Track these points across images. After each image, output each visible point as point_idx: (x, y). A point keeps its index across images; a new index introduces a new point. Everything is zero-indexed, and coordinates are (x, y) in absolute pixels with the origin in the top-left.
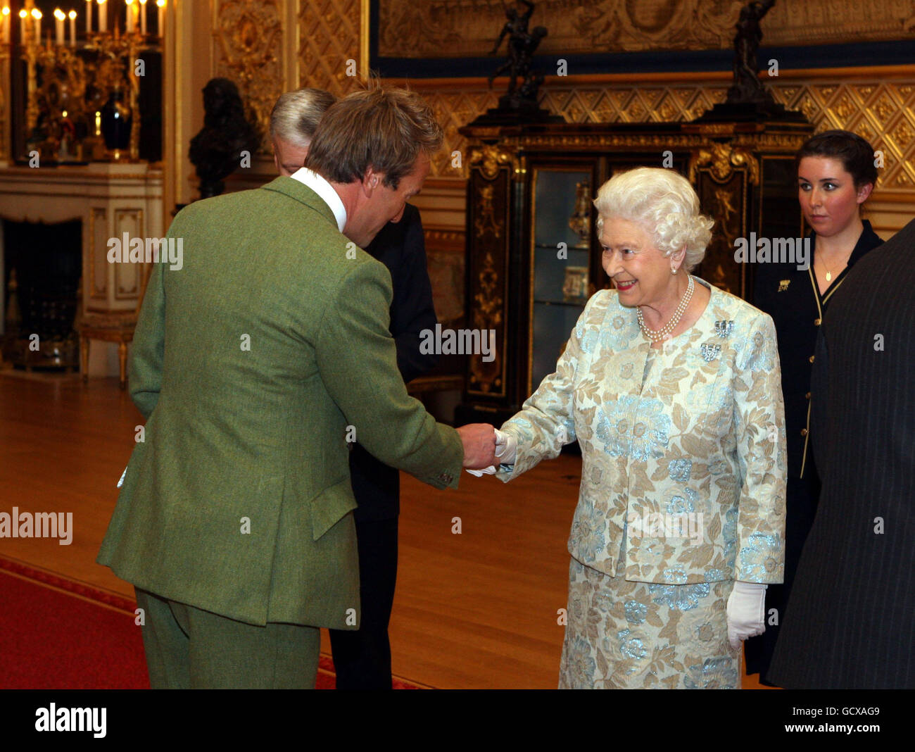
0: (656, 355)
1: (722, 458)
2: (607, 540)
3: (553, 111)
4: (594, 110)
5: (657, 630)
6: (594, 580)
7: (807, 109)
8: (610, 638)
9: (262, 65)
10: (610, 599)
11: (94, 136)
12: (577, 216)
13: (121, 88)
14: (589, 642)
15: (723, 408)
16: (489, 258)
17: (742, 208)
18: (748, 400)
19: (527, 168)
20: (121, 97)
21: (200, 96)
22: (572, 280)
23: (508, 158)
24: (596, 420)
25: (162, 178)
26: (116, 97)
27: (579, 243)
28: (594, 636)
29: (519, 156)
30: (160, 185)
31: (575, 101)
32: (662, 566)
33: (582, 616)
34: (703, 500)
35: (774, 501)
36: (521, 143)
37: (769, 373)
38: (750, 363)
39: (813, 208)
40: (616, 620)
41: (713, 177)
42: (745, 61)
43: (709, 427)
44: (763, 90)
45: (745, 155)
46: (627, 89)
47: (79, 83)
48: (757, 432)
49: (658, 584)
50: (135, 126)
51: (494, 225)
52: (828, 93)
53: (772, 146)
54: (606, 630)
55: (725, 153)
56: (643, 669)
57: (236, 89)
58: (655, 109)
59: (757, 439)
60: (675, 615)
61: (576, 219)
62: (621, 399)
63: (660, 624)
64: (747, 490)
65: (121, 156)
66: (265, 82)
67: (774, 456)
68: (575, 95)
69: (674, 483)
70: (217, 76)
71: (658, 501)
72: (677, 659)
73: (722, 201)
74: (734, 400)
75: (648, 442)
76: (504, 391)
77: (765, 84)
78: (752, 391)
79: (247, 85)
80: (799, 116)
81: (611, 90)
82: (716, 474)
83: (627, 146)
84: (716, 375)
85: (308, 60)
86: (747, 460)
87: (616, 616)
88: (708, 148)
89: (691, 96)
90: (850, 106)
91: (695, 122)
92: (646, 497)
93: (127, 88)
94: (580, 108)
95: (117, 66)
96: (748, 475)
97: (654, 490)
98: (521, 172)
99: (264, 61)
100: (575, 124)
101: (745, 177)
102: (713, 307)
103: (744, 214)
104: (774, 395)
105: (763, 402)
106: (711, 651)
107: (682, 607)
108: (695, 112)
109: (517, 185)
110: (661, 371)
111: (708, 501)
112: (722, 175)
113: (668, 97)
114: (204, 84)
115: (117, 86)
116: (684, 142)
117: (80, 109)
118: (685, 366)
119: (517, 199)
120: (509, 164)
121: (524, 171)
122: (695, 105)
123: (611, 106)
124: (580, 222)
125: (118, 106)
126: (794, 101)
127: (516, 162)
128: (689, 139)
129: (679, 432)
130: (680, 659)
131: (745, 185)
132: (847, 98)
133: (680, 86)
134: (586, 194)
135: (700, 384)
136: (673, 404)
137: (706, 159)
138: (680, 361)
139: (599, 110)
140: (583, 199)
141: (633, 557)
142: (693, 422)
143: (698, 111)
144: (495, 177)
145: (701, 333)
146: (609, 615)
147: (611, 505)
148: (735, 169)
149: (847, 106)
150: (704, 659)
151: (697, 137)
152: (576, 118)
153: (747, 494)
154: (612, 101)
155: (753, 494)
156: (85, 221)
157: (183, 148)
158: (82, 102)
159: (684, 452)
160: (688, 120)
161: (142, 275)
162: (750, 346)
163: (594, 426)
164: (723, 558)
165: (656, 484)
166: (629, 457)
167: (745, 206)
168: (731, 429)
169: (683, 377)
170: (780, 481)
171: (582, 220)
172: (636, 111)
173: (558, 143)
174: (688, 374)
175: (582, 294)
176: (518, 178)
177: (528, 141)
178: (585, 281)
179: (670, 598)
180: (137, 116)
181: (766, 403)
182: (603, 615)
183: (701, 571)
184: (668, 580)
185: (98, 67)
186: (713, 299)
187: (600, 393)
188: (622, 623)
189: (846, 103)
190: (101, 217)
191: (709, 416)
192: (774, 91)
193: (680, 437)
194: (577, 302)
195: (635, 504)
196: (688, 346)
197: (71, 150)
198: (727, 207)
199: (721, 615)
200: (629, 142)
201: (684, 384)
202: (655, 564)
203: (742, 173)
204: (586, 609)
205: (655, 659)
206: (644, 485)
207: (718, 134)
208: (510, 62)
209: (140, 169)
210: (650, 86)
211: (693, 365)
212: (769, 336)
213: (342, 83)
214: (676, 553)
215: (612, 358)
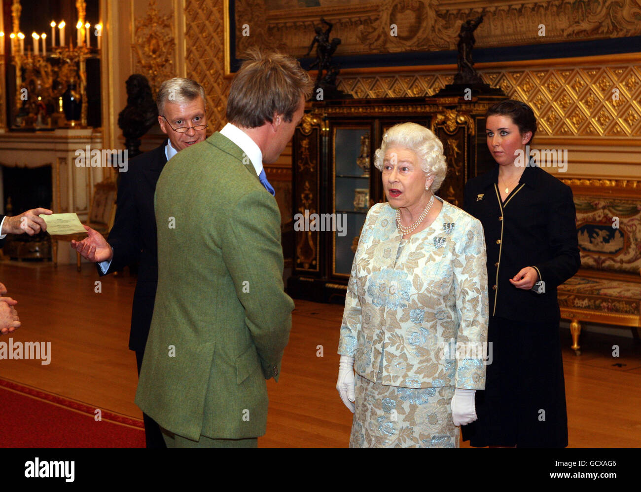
0: (406, 244)
1: (444, 309)
2: (373, 359)
3: (346, 92)
4: (371, 90)
5: (403, 417)
6: (365, 385)
7: (504, 87)
8: (373, 421)
9: (163, 66)
10: (373, 397)
11: (58, 112)
12: (362, 157)
13: (75, 82)
14: (362, 424)
15: (445, 278)
16: (307, 184)
17: (464, 150)
18: (463, 273)
19: (329, 128)
20: (75, 87)
21: (125, 85)
22: (359, 197)
23: (317, 121)
24: (367, 284)
25: (102, 138)
26: (72, 87)
27: (363, 174)
28: (364, 421)
29: (324, 120)
30: (101, 142)
31: (359, 85)
32: (405, 376)
33: (359, 408)
34: (433, 335)
35: (479, 337)
36: (326, 112)
37: (476, 256)
38: (465, 249)
39: (494, 147)
40: (377, 410)
41: (446, 130)
42: (465, 57)
43: (435, 289)
44: (476, 75)
45: (466, 116)
46: (392, 77)
47: (48, 79)
48: (467, 293)
49: (403, 387)
50: (84, 105)
51: (309, 162)
52: (517, 77)
53: (482, 110)
54: (371, 416)
55: (453, 116)
56: (393, 441)
57: (147, 81)
58: (410, 89)
59: (468, 298)
60: (413, 408)
61: (361, 159)
62: (382, 271)
63: (404, 413)
64: (462, 330)
65: (75, 125)
66: (165, 76)
67: (479, 309)
68: (359, 81)
69: (413, 324)
70: (135, 73)
71: (403, 335)
72: (414, 435)
73: (451, 145)
74: (454, 273)
75: (397, 298)
76: (318, 268)
77: (477, 72)
78: (465, 267)
79: (154, 78)
80: (499, 92)
81: (381, 77)
82: (441, 319)
83: (392, 112)
84: (442, 257)
85: (192, 62)
86: (462, 311)
87: (377, 408)
88: (442, 113)
89: (431, 81)
90: (531, 85)
91: (434, 96)
92: (396, 333)
93: (78, 81)
94: (363, 89)
95: (72, 68)
96: (462, 321)
97: (401, 328)
98: (326, 130)
99: (164, 63)
100: (360, 99)
101: (466, 130)
102: (443, 214)
103: (466, 154)
104: (480, 270)
105: (472, 274)
106: (437, 431)
107: (417, 402)
108: (434, 90)
109: (324, 138)
110: (408, 254)
111: (436, 336)
112: (451, 129)
113: (417, 81)
114: (127, 78)
115: (72, 80)
116: (428, 109)
117: (49, 96)
118: (423, 251)
119: (324, 148)
120: (319, 125)
121: (328, 129)
122: (434, 86)
123: (382, 88)
124: (364, 161)
125: (73, 93)
126: (496, 82)
127: (323, 123)
128: (430, 107)
129: (416, 292)
130: (416, 435)
131: (466, 135)
132: (529, 80)
133: (426, 74)
134: (367, 143)
135: (431, 262)
136: (414, 275)
137: (441, 120)
138: (420, 247)
139: (375, 90)
140: (365, 146)
141: (387, 370)
142: (425, 286)
143: (436, 90)
144: (310, 133)
145: (435, 230)
146: (373, 407)
147: (375, 337)
148: (460, 126)
149: (530, 85)
150: (432, 436)
151: (435, 106)
152: (360, 96)
153: (462, 333)
154: (383, 85)
155: (466, 333)
156: (53, 166)
157: (114, 118)
158: (51, 91)
159: (420, 305)
160: (430, 95)
161: (90, 200)
162: (465, 239)
163: (366, 288)
164: (445, 372)
165: (402, 324)
166: (386, 307)
167: (466, 149)
168: (450, 291)
169: (422, 257)
170: (483, 325)
171: (365, 160)
172: (397, 90)
173: (349, 111)
174: (424, 256)
175: (365, 206)
176: (324, 134)
177: (330, 110)
178: (368, 197)
179: (410, 397)
180: (85, 99)
181: (474, 275)
182: (369, 407)
183: (430, 380)
184: (409, 384)
185: (60, 68)
186: (444, 209)
187: (370, 266)
188: (380, 412)
189: (528, 83)
190: (63, 163)
191: (436, 282)
192: (483, 76)
193: (417, 295)
194: (363, 211)
195: (389, 337)
196: (426, 238)
197: (44, 121)
198: (455, 149)
199: (443, 408)
200: (393, 110)
201: (422, 262)
202: (401, 374)
203: (464, 128)
204: (361, 404)
205: (401, 435)
206: (395, 325)
207: (448, 104)
208: (318, 61)
209: (88, 132)
210: (406, 74)
211: (429, 250)
212: (478, 233)
213: (214, 76)
214: (413, 368)
215: (379, 245)
